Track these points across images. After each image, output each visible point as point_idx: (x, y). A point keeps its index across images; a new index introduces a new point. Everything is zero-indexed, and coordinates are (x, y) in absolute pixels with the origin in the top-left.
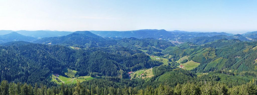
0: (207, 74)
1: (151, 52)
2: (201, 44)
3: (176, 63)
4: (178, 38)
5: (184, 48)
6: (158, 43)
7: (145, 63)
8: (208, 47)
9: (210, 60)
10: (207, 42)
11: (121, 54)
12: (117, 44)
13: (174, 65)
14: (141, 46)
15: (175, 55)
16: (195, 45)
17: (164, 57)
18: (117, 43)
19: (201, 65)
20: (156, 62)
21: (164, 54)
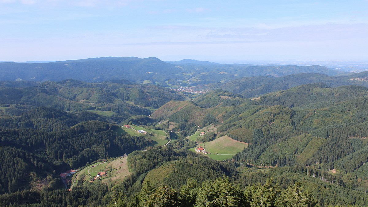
0: (265, 172)
1: (124, 115)
2: (251, 95)
3: (188, 140)
4: (193, 81)
5: (208, 106)
6: (142, 91)
7: (106, 144)
8: (271, 104)
9: (276, 137)
10: (270, 91)
11: (37, 126)
12: (23, 99)
13: (182, 147)
14: (96, 101)
15: (184, 122)
16: (237, 98)
17: (157, 126)
19: (251, 148)
20: (136, 140)
21: (156, 121)
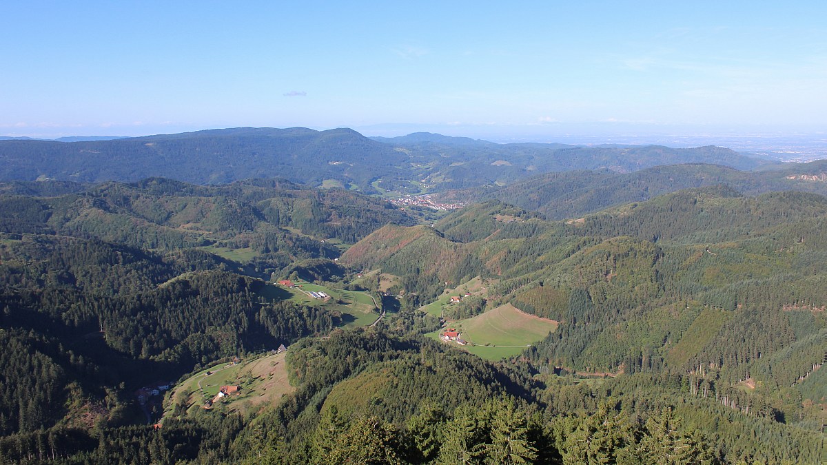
0: (595, 385)
1: (280, 257)
2: (565, 213)
3: (422, 315)
4: (433, 180)
5: (467, 237)
6: (320, 204)
7: (239, 323)
8: (610, 234)
9: (620, 307)
10: (606, 203)
11: (82, 284)
12: (53, 221)
13: (408, 329)
14: (217, 226)
15: (414, 274)
16: (533, 220)
17: (353, 283)
18: (50, 215)
19: (564, 331)
20: (305, 314)
21: (350, 271)
